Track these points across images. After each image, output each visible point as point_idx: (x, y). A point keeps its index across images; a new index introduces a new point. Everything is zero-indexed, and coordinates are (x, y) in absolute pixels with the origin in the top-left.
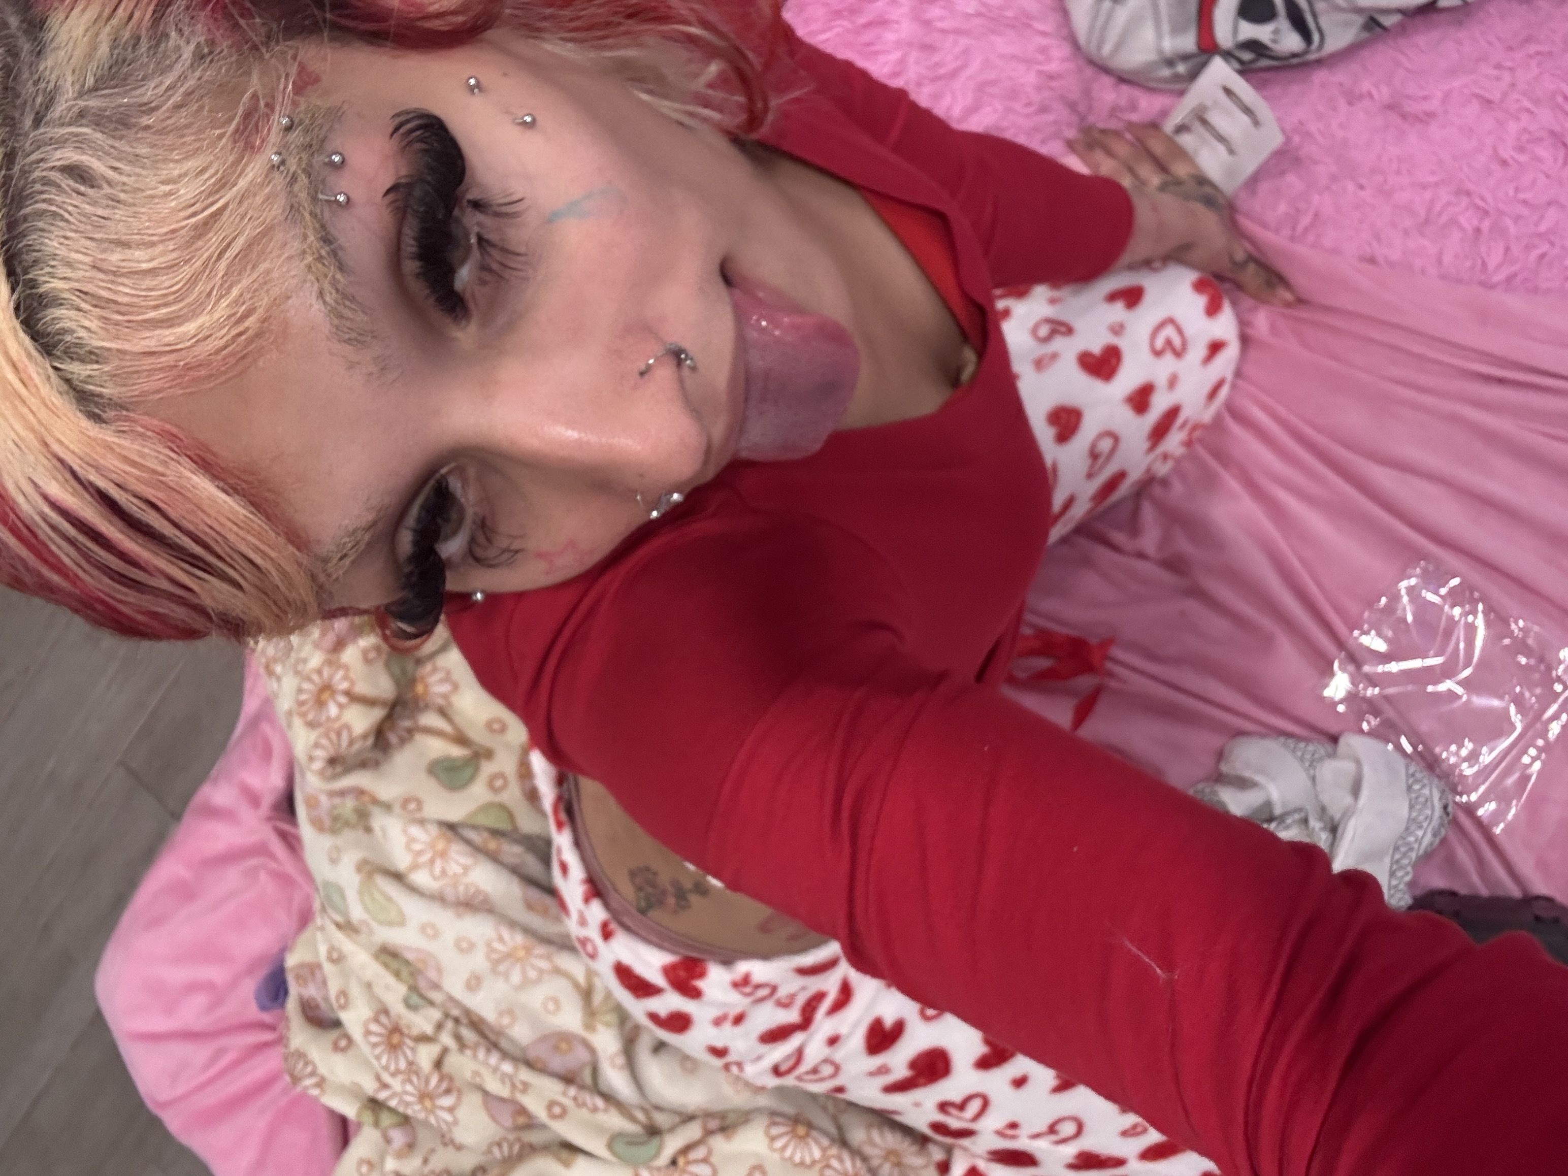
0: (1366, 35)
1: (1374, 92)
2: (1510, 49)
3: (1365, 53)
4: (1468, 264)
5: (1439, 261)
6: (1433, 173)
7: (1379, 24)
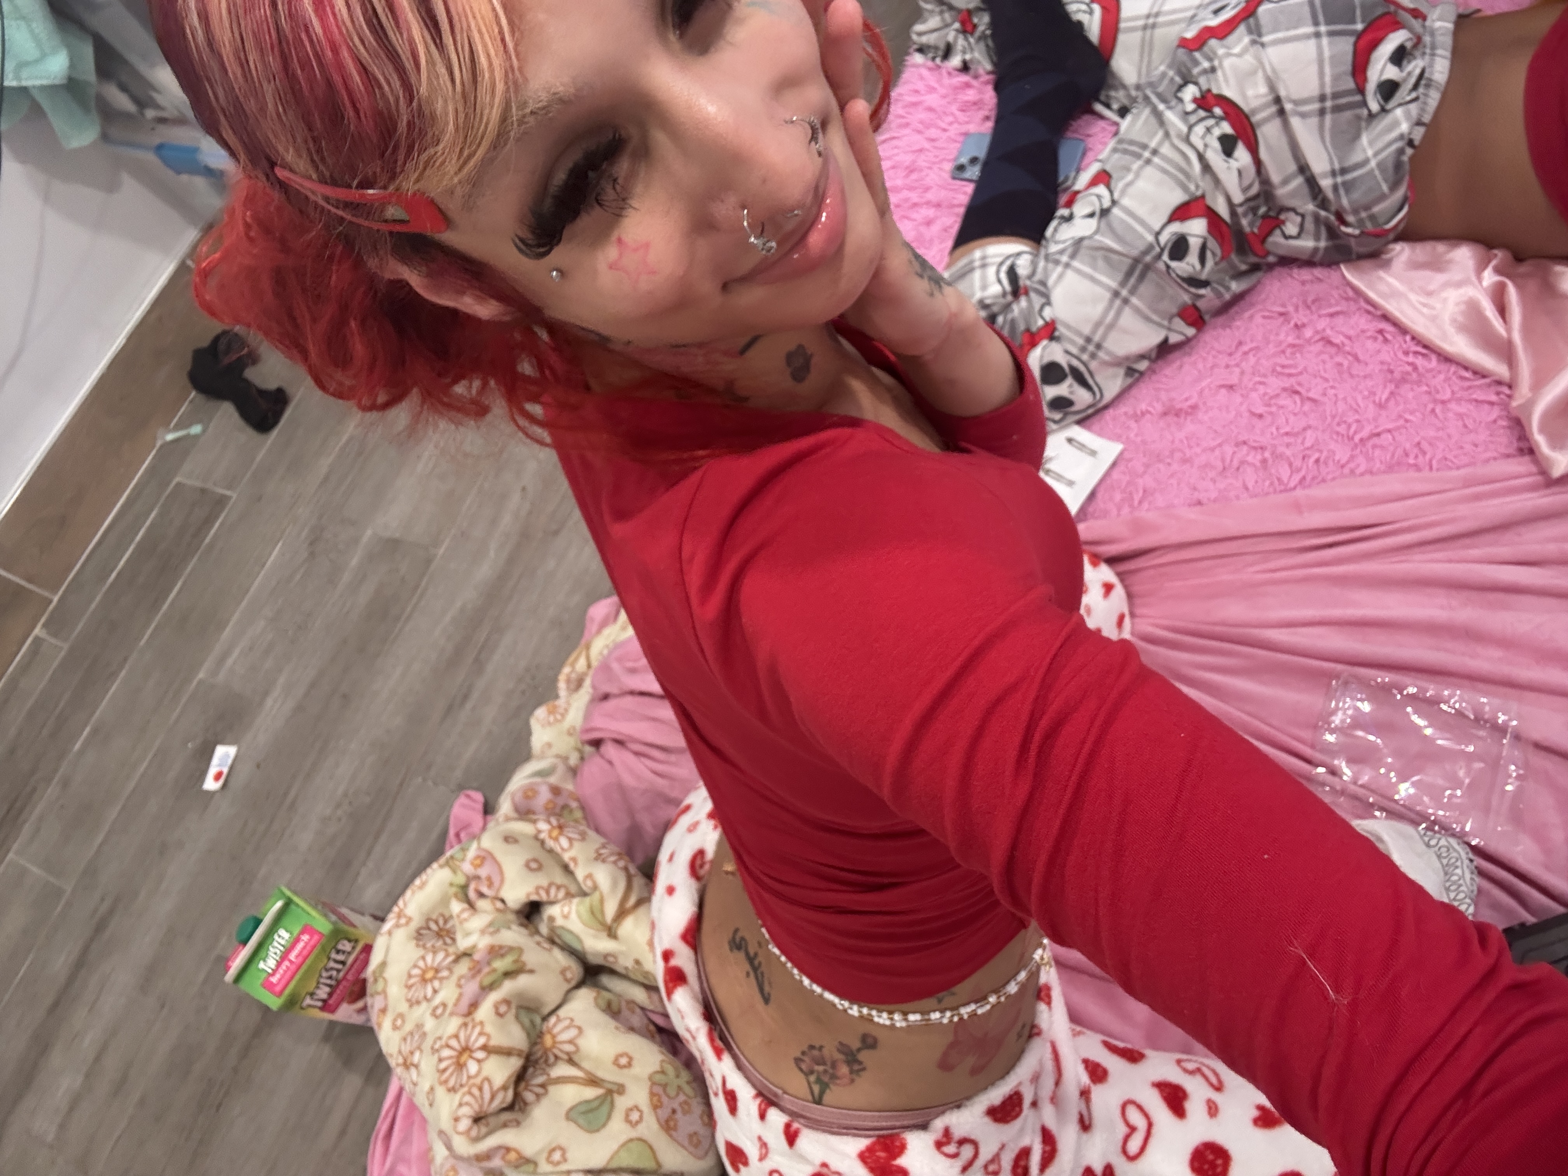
0: (1129, 381)
1: (1150, 409)
2: (1230, 354)
3: (1134, 392)
4: (1267, 483)
5: (1247, 489)
6: (1213, 439)
7: (1135, 371)
